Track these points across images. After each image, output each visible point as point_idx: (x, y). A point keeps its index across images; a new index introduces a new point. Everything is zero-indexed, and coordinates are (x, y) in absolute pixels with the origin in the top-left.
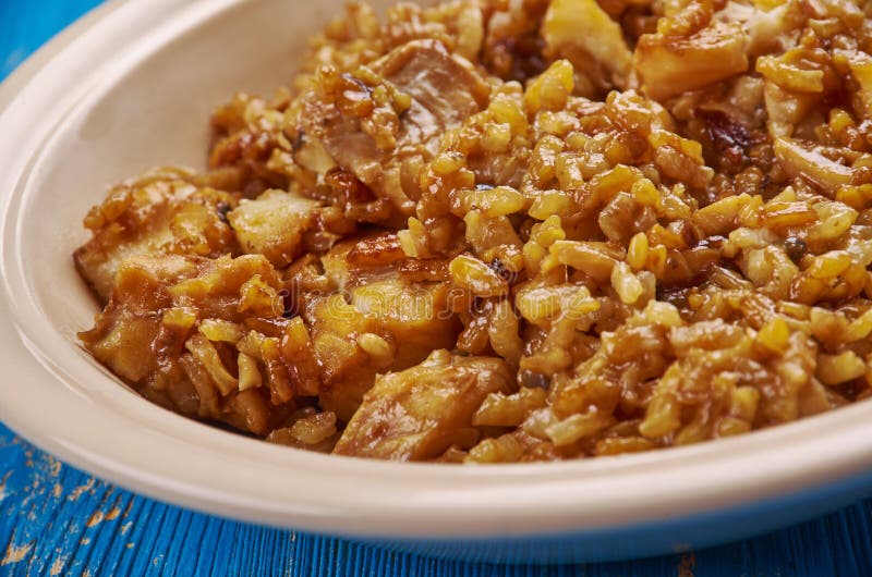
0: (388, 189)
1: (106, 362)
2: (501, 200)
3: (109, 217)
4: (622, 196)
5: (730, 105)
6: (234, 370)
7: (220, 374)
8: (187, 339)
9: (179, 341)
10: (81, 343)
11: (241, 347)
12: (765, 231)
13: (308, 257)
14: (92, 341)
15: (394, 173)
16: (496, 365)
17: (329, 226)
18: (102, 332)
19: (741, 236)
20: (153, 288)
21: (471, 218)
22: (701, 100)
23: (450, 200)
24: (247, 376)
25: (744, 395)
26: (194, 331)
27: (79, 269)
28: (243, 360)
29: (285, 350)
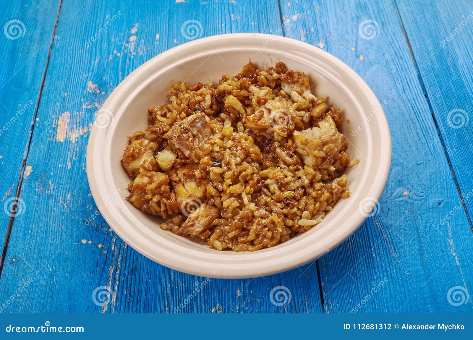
0: (192, 157)
1: (132, 203)
2: (218, 170)
3: (129, 156)
4: (244, 173)
5: (266, 133)
6: (160, 207)
7: (157, 209)
8: (150, 201)
9: (148, 201)
10: (126, 198)
11: (161, 202)
12: (273, 180)
13: (174, 170)
14: (128, 199)
15: (193, 154)
16: (216, 210)
17: (179, 164)
18: (131, 197)
19: (268, 181)
20: (142, 188)
21: (211, 174)
22: (260, 132)
23: (206, 168)
24: (163, 209)
25: (269, 234)
26: (151, 199)
27: (122, 165)
28: (162, 205)
29: (171, 204)
